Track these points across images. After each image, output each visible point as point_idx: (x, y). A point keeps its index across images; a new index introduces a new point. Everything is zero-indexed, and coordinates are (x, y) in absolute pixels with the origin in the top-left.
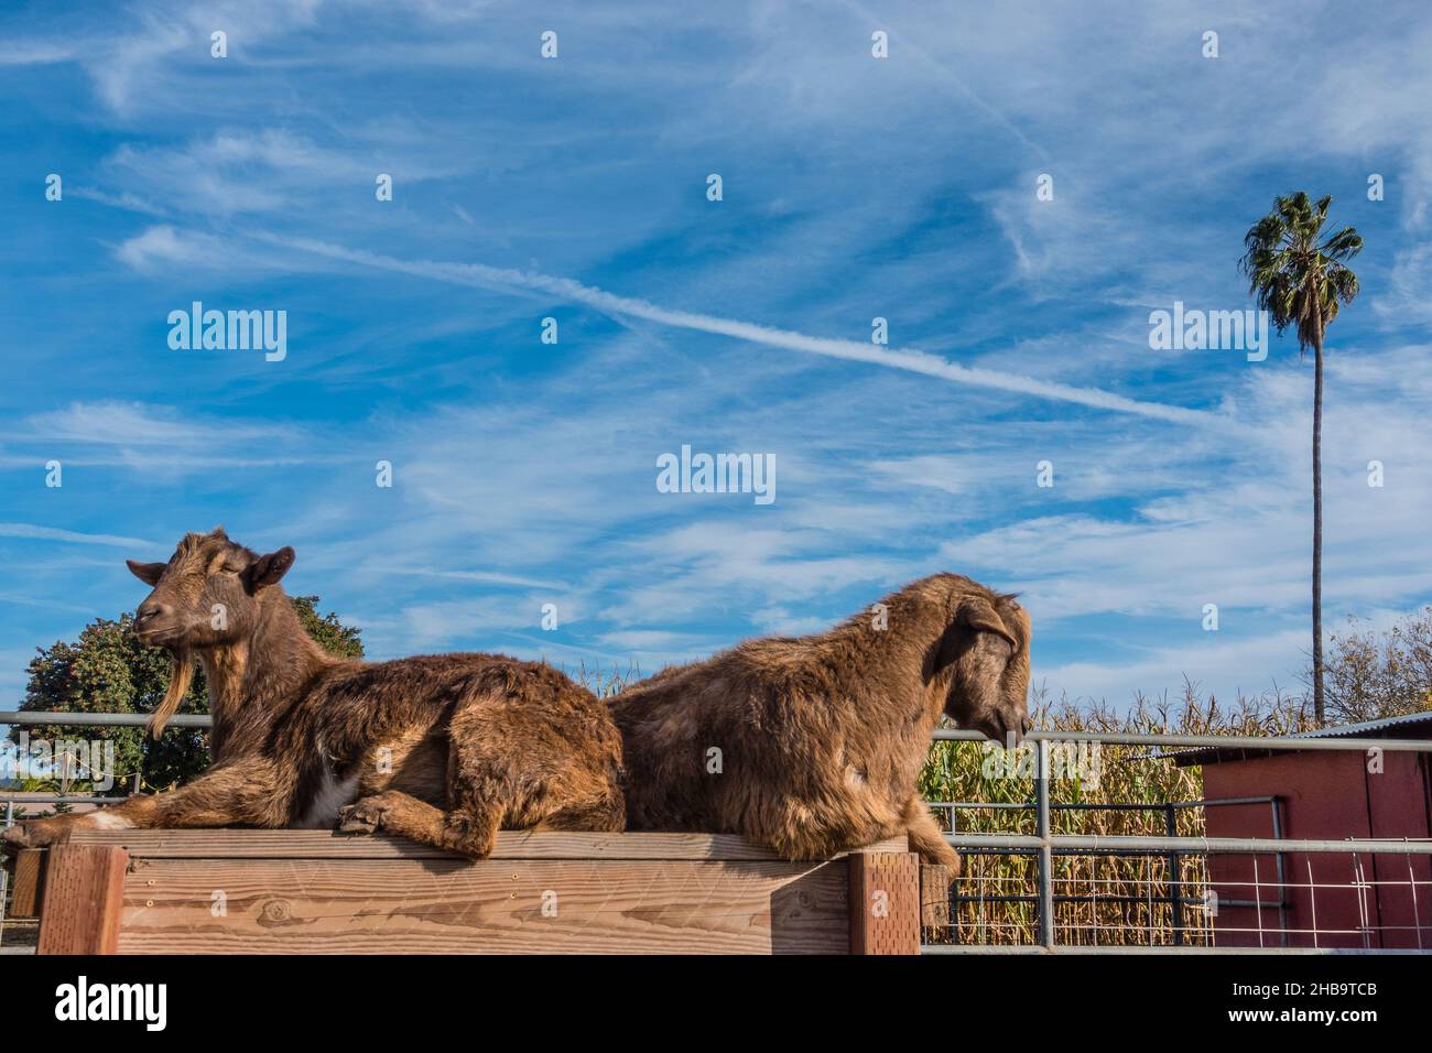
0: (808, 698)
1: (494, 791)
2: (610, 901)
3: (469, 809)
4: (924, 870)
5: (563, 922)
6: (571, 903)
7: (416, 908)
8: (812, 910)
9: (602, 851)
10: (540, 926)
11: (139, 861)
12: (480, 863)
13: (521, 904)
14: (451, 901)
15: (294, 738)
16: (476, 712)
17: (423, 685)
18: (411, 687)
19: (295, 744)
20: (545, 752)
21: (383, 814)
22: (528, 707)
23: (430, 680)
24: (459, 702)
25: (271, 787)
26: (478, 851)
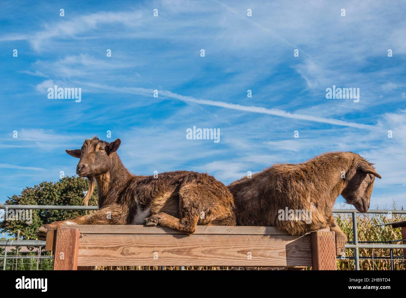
0: (297, 182)
1: (195, 212)
2: (233, 248)
3: (187, 218)
4: (337, 237)
5: (218, 254)
6: (220, 248)
7: (171, 250)
8: (299, 251)
9: (230, 232)
10: (211, 256)
11: (83, 234)
12: (191, 235)
13: (205, 249)
14: (182, 247)
15: (127, 198)
16: (187, 187)
17: (169, 180)
18: (165, 181)
19: (127, 200)
20: (210, 200)
21: (160, 220)
22: (204, 186)
23: (171, 178)
24: (182, 184)
25: (121, 213)
26: (191, 231)
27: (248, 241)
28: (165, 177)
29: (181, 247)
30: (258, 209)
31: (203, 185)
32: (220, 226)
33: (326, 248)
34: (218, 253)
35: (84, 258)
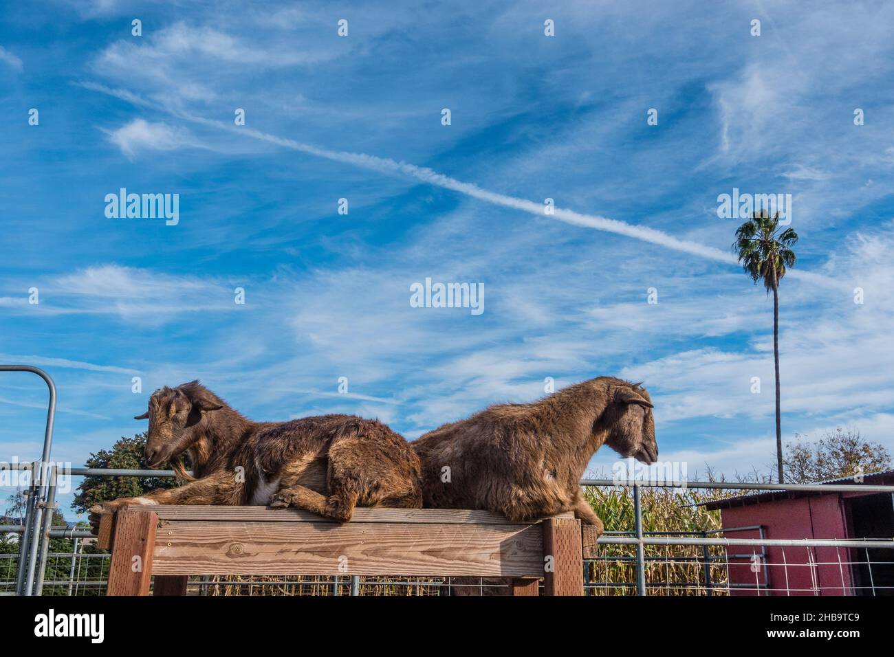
0: (526, 433)
1: (352, 486)
2: (415, 545)
3: (339, 495)
4: (584, 528)
5: (389, 556)
6: (393, 546)
7: (310, 548)
8: (524, 551)
9: (409, 519)
10: (377, 559)
11: (163, 521)
12: (344, 524)
13: (367, 547)
14: (329, 544)
15: (243, 461)
16: (342, 444)
17: (313, 430)
18: (306, 432)
20: (379, 466)
21: (293, 497)
23: (316, 427)
24: (334, 439)
25: (233, 486)
26: (344, 517)
27: (440, 534)
29: (327, 545)
30: (459, 478)
31: (369, 441)
33: (566, 547)
34: (389, 554)
35: (163, 561)
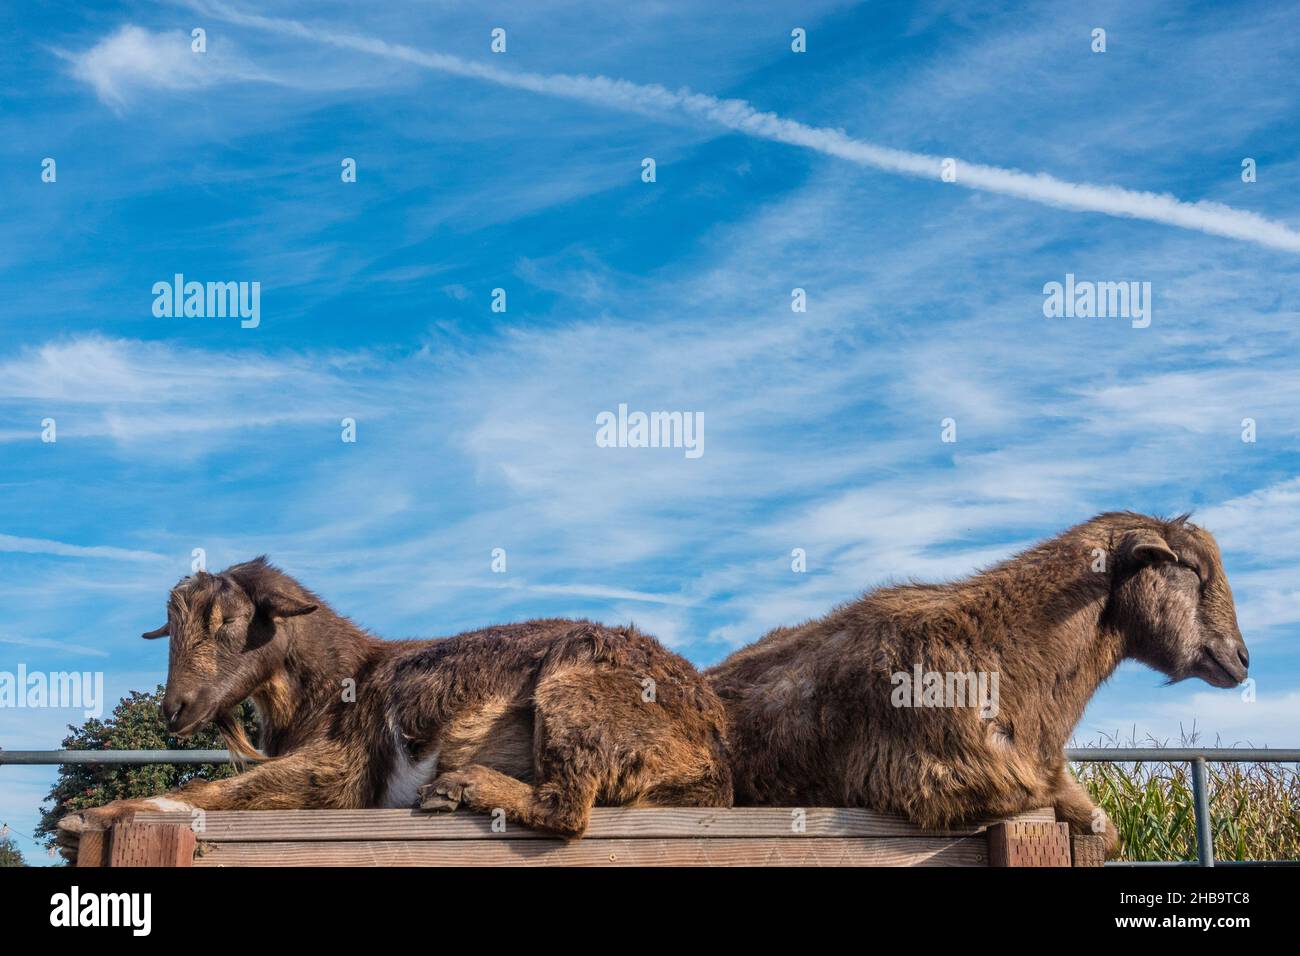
0: (948, 644)
1: (586, 763)
3: (559, 782)
4: (1076, 842)
9: (708, 829)
11: (206, 844)
15: (362, 718)
16: (562, 678)
17: (501, 653)
18: (487, 657)
19: (363, 725)
20: (640, 720)
21: (466, 789)
22: (618, 673)
23: (508, 647)
24: (544, 668)
25: (344, 770)
26: (571, 828)
27: (770, 858)
28: (493, 642)
31: (616, 671)
32: (672, 809)
